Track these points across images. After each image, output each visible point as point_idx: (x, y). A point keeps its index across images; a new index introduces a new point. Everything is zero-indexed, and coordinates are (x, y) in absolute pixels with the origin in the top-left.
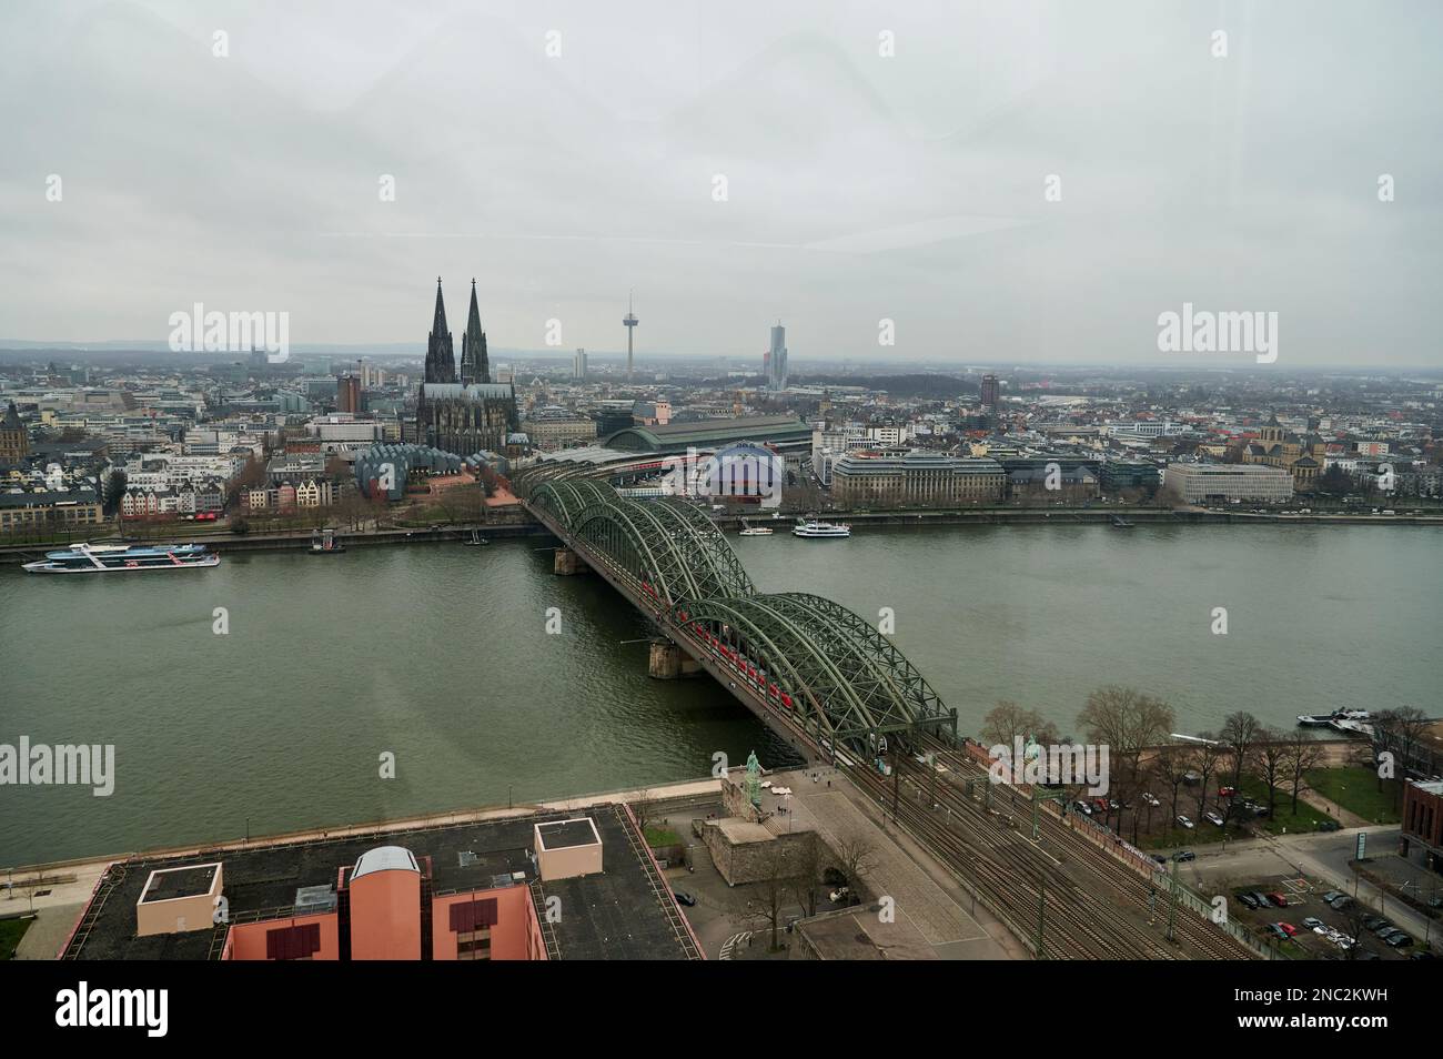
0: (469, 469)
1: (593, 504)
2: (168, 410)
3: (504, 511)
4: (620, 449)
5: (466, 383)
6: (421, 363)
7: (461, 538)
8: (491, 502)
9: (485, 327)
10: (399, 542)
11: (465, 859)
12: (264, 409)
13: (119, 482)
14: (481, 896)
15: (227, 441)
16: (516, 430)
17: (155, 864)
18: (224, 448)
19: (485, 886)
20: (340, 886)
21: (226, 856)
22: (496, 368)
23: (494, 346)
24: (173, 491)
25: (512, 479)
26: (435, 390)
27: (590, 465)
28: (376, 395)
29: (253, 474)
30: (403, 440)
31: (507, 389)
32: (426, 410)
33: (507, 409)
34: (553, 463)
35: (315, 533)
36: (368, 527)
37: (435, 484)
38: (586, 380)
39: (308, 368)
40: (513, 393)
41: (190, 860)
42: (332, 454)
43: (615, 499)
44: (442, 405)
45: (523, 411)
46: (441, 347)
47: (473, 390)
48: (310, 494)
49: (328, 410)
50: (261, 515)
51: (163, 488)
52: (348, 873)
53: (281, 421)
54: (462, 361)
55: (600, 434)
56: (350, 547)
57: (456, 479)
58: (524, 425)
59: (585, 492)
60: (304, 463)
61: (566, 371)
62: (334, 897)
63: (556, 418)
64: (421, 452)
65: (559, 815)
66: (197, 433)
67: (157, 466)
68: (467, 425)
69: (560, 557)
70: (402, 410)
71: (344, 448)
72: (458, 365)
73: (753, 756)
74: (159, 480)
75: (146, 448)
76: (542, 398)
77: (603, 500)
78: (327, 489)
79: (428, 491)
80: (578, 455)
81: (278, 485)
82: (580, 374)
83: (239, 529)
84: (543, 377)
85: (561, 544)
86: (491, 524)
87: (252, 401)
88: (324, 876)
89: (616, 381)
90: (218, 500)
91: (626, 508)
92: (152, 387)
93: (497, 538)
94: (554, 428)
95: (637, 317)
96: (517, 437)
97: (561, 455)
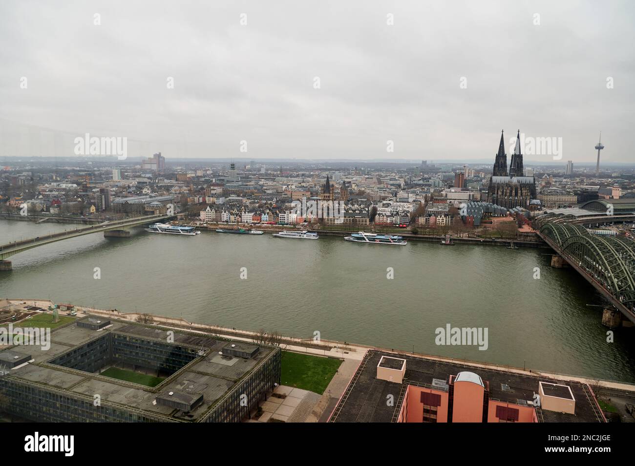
0: (511, 215)
1: (574, 234)
2: (392, 185)
3: (526, 235)
4: (590, 210)
5: (512, 176)
6: (491, 168)
7: (505, 245)
8: (521, 230)
10: (477, 243)
11: (504, 387)
12: (426, 185)
13: (375, 210)
14: (511, 406)
15: (412, 197)
16: (535, 198)
17: (383, 353)
18: (411, 200)
19: (514, 402)
20: (450, 383)
21: (407, 357)
22: (526, 169)
23: (525, 161)
24: (392, 215)
25: (531, 221)
26: (497, 179)
27: (572, 217)
28: (471, 181)
29: (421, 211)
30: (481, 200)
31: (532, 180)
32: (492, 188)
33: (531, 189)
34: (553, 215)
35: (443, 236)
36: (464, 236)
37: (495, 220)
38: (573, 176)
39: (443, 170)
40: (534, 182)
41: (395, 356)
42: (451, 205)
43: (587, 234)
44: (499, 186)
45: (538, 189)
46: (502, 160)
47: (515, 180)
48: (442, 220)
49: (450, 187)
50: (423, 227)
51: (388, 214)
52: (453, 379)
53: (432, 190)
54: (511, 166)
55: (579, 202)
56: (458, 244)
57: (504, 219)
58: (538, 196)
59: (571, 230)
60: (439, 207)
61: (561, 171)
62: (447, 387)
63: (556, 193)
64: (489, 206)
65: (551, 381)
66: (402, 194)
67: (388, 205)
68: (511, 195)
69: (554, 259)
70: (482, 187)
71: (456, 202)
72: (508, 168)
74: (387, 212)
75: (384, 199)
76: (548, 184)
77: (579, 233)
78: (449, 219)
79: (491, 223)
80: (567, 211)
81: (430, 216)
82: (569, 173)
83: (415, 232)
84: (550, 174)
85: (555, 253)
86: (520, 240)
87: (421, 182)
88: (443, 376)
89: (589, 176)
90: (408, 220)
91: (594, 239)
92: (386, 176)
93: (523, 246)
94: (554, 198)
95: (603, 145)
96: (535, 201)
97: (557, 211)
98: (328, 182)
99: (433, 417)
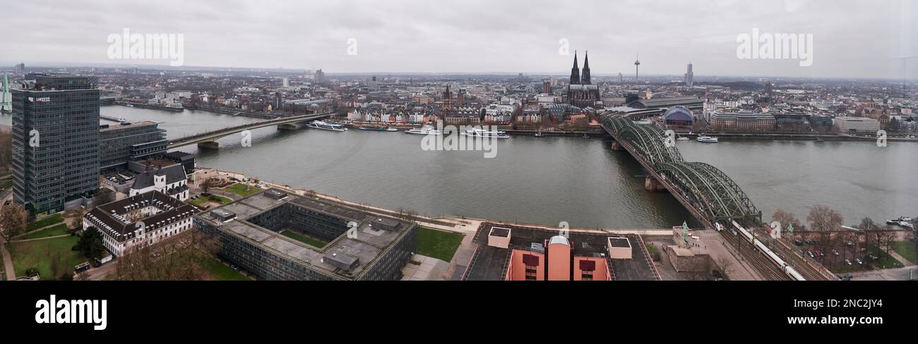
0: (584, 113)
1: (625, 126)
2: (497, 92)
3: (594, 127)
4: (638, 108)
5: (583, 84)
6: (569, 78)
7: (580, 136)
8: (591, 124)
9: (590, 66)
10: (561, 135)
11: (584, 245)
12: (522, 92)
13: (484, 111)
14: (590, 259)
15: (512, 101)
16: (599, 100)
17: (493, 225)
18: (511, 103)
19: (591, 256)
20: (545, 246)
21: (511, 227)
22: (592, 79)
23: (592, 72)
24: (497, 115)
25: (597, 117)
26: (573, 86)
27: (623, 113)
28: (555, 88)
29: (519, 111)
30: (563, 102)
31: (596, 86)
32: (570, 93)
33: (596, 92)
34: (611, 112)
35: (536, 130)
36: (552, 130)
37: (573, 117)
38: (622, 84)
39: (535, 80)
40: (598, 88)
41: (502, 226)
42: (541, 106)
43: (632, 124)
44: (575, 91)
45: (601, 93)
46: (576, 73)
47: (585, 87)
48: (535, 118)
49: (540, 93)
50: (521, 123)
51: (495, 114)
52: (548, 242)
53: (527, 96)
54: (582, 77)
55: (627, 102)
56: (547, 136)
57: (578, 116)
58: (601, 98)
59: (622, 122)
60: (533, 109)
61: (615, 80)
62: (543, 250)
63: (612, 96)
64: (569, 106)
65: (616, 235)
66: (504, 99)
67: (494, 107)
68: (583, 98)
69: (614, 144)
70: (563, 93)
71: (545, 104)
72: (581, 79)
73: (685, 223)
74: (494, 112)
75: (491, 102)
76: (607, 90)
77: (628, 124)
78: (540, 117)
79: (570, 119)
80: (620, 109)
81: (526, 115)
82: (620, 82)
83: (515, 128)
84: (607, 82)
85: (614, 140)
86: (591, 131)
87: (519, 89)
88: (540, 241)
89: (632, 84)
90: (509, 118)
91: (637, 128)
92: (493, 85)
93: (592, 136)
94: (611, 100)
95: (640, 61)
96: (599, 102)
97: (613, 109)
98: (447, 89)
99: (533, 275)
